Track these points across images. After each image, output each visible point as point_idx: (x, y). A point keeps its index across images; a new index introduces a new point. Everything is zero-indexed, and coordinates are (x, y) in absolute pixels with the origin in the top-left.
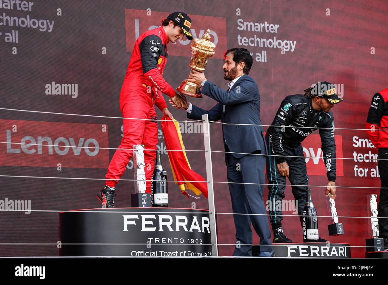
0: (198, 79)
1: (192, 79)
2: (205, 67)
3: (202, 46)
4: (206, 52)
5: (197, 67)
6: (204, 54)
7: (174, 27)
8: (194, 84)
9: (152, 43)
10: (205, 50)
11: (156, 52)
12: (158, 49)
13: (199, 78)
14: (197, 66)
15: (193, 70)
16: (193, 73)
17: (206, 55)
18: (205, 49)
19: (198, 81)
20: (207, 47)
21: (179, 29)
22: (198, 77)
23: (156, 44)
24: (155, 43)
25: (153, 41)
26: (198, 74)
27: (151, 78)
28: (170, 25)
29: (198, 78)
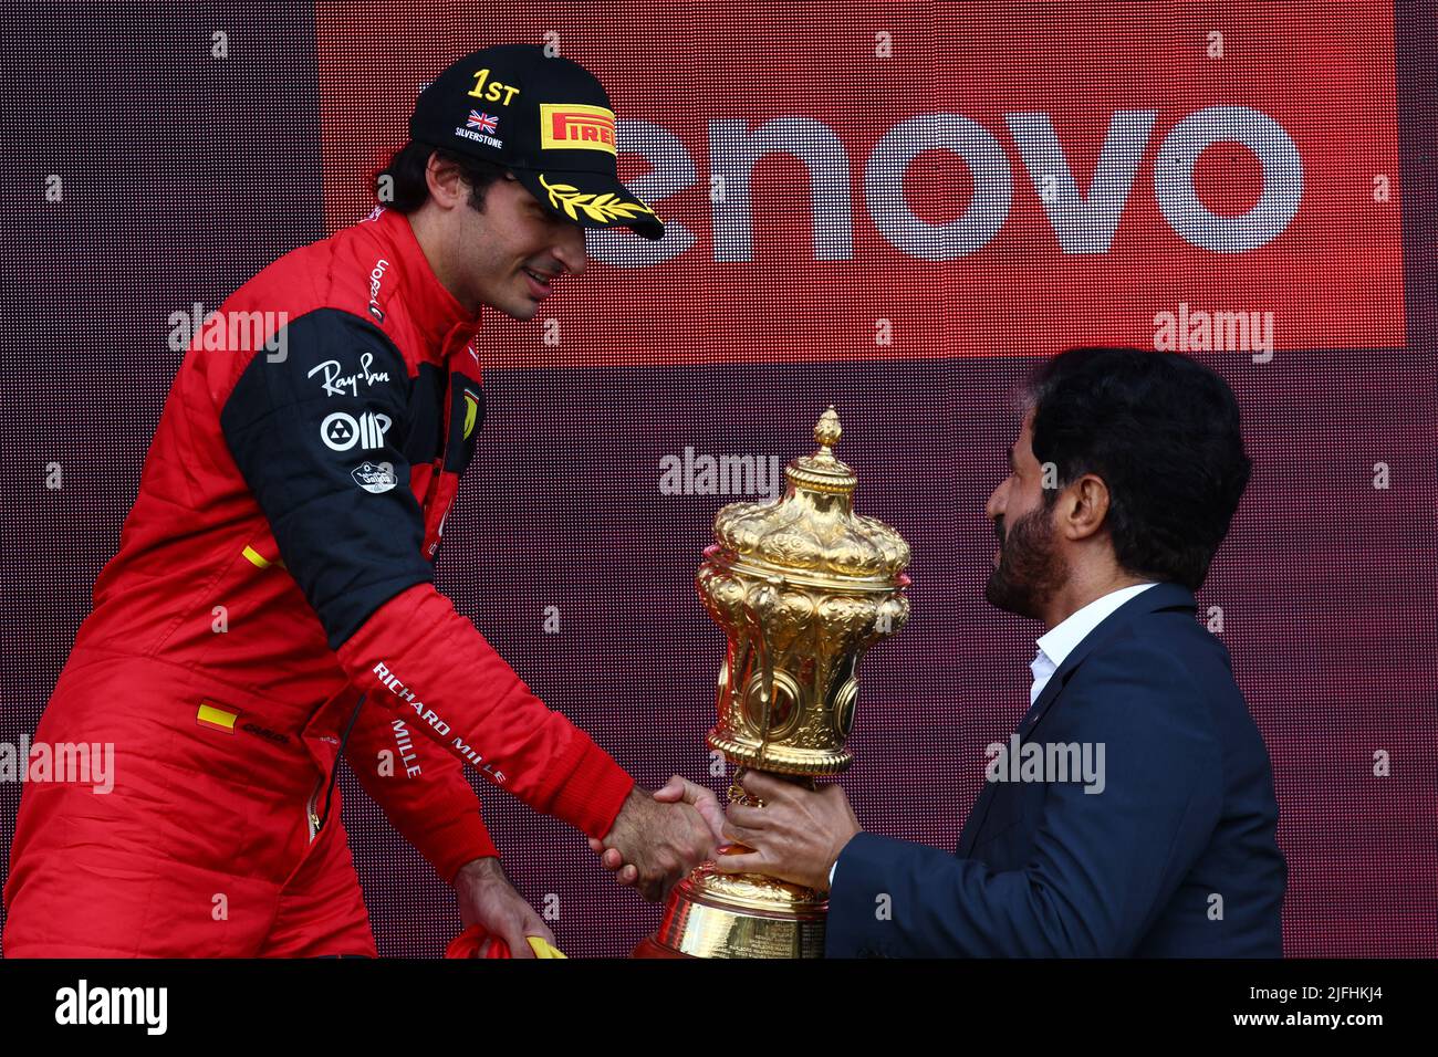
0: (801, 845)
1: (749, 850)
2: (838, 732)
3: (785, 558)
4: (824, 609)
5: (772, 747)
6: (815, 621)
7: (477, 203)
8: (768, 892)
9: (327, 386)
10: (817, 591)
11: (375, 456)
12: (382, 423)
13: (808, 834)
14: (776, 733)
15: (748, 777)
16: (753, 798)
17: (833, 633)
18: (820, 580)
19: (801, 865)
20: (833, 560)
21: (521, 194)
22: (799, 828)
23: (362, 383)
24: (352, 381)
25: (333, 369)
26: (788, 804)
27: (392, 683)
28: (439, 192)
29: (801, 838)
